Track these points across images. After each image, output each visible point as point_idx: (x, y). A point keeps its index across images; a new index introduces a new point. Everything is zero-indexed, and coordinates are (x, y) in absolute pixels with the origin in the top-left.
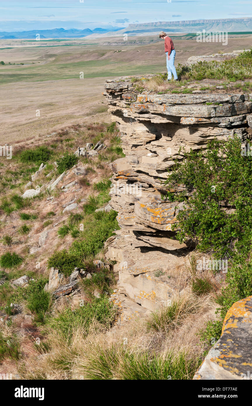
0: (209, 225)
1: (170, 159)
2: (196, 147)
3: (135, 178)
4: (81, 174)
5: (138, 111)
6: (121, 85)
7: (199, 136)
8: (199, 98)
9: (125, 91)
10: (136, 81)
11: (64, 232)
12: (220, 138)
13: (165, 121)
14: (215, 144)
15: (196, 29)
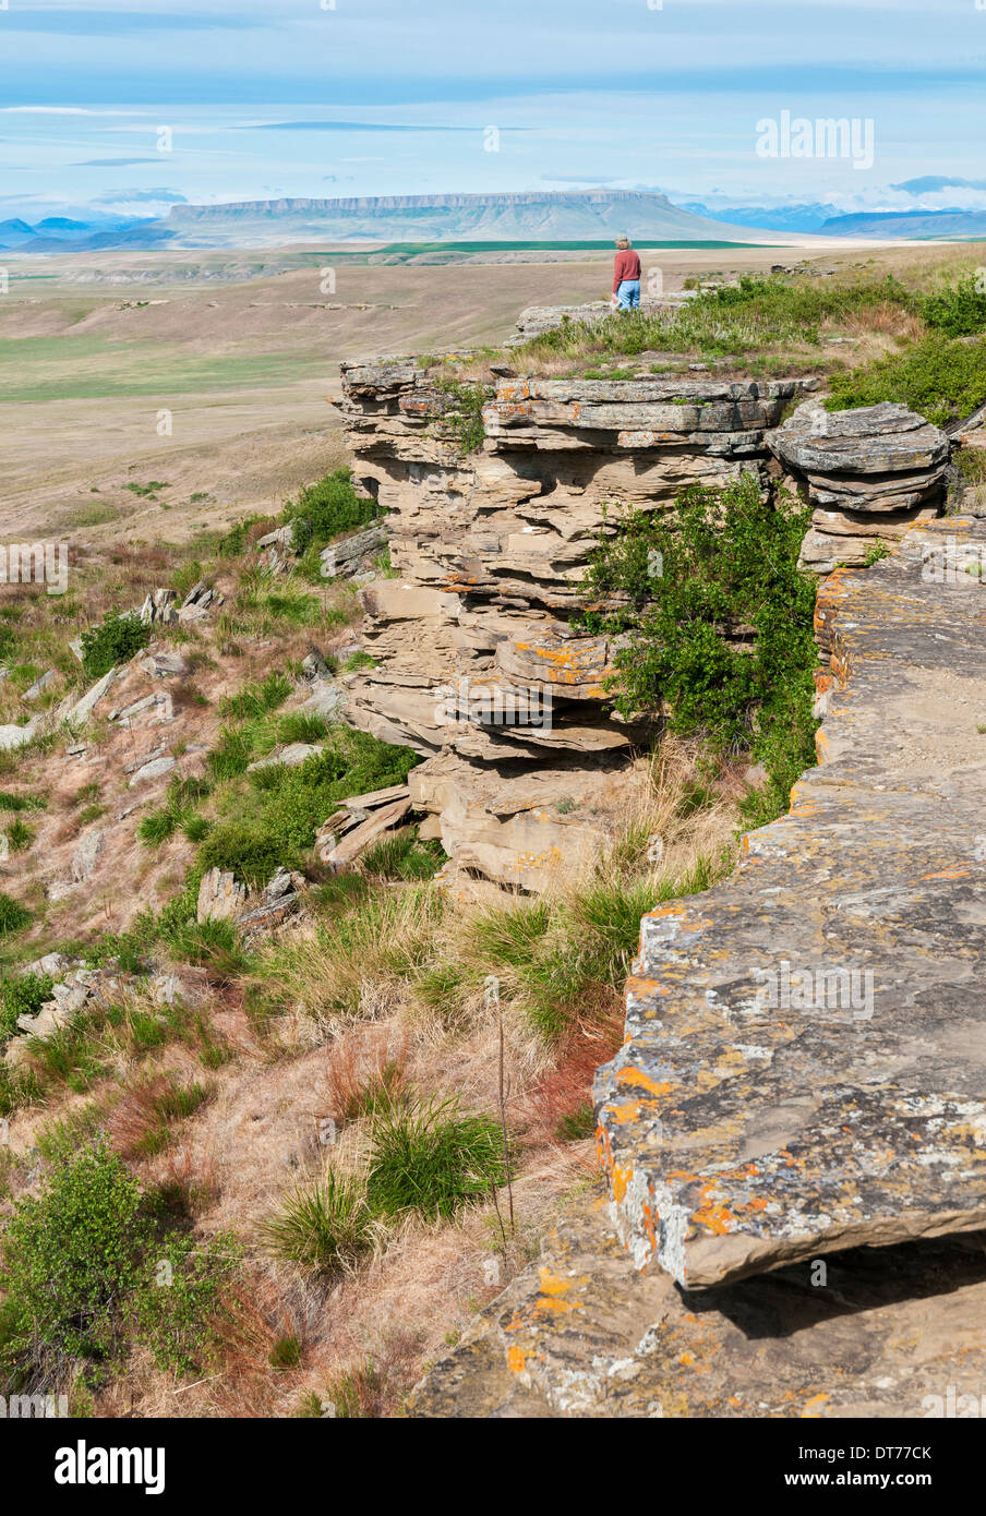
0: (697, 673)
1: (586, 535)
2: (651, 505)
3: (492, 588)
4: (171, 674)
5: (505, 422)
6: (394, 375)
7: (662, 477)
8: (657, 389)
9: (406, 390)
10: (434, 363)
11: (158, 830)
12: (707, 482)
13: (573, 443)
14: (693, 496)
15: (422, 228)
